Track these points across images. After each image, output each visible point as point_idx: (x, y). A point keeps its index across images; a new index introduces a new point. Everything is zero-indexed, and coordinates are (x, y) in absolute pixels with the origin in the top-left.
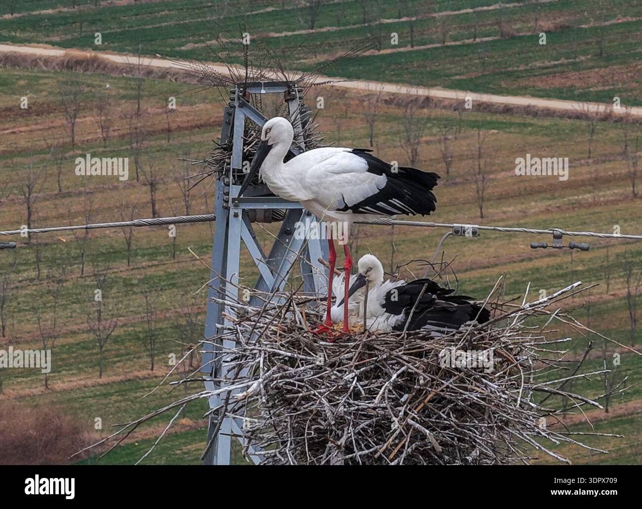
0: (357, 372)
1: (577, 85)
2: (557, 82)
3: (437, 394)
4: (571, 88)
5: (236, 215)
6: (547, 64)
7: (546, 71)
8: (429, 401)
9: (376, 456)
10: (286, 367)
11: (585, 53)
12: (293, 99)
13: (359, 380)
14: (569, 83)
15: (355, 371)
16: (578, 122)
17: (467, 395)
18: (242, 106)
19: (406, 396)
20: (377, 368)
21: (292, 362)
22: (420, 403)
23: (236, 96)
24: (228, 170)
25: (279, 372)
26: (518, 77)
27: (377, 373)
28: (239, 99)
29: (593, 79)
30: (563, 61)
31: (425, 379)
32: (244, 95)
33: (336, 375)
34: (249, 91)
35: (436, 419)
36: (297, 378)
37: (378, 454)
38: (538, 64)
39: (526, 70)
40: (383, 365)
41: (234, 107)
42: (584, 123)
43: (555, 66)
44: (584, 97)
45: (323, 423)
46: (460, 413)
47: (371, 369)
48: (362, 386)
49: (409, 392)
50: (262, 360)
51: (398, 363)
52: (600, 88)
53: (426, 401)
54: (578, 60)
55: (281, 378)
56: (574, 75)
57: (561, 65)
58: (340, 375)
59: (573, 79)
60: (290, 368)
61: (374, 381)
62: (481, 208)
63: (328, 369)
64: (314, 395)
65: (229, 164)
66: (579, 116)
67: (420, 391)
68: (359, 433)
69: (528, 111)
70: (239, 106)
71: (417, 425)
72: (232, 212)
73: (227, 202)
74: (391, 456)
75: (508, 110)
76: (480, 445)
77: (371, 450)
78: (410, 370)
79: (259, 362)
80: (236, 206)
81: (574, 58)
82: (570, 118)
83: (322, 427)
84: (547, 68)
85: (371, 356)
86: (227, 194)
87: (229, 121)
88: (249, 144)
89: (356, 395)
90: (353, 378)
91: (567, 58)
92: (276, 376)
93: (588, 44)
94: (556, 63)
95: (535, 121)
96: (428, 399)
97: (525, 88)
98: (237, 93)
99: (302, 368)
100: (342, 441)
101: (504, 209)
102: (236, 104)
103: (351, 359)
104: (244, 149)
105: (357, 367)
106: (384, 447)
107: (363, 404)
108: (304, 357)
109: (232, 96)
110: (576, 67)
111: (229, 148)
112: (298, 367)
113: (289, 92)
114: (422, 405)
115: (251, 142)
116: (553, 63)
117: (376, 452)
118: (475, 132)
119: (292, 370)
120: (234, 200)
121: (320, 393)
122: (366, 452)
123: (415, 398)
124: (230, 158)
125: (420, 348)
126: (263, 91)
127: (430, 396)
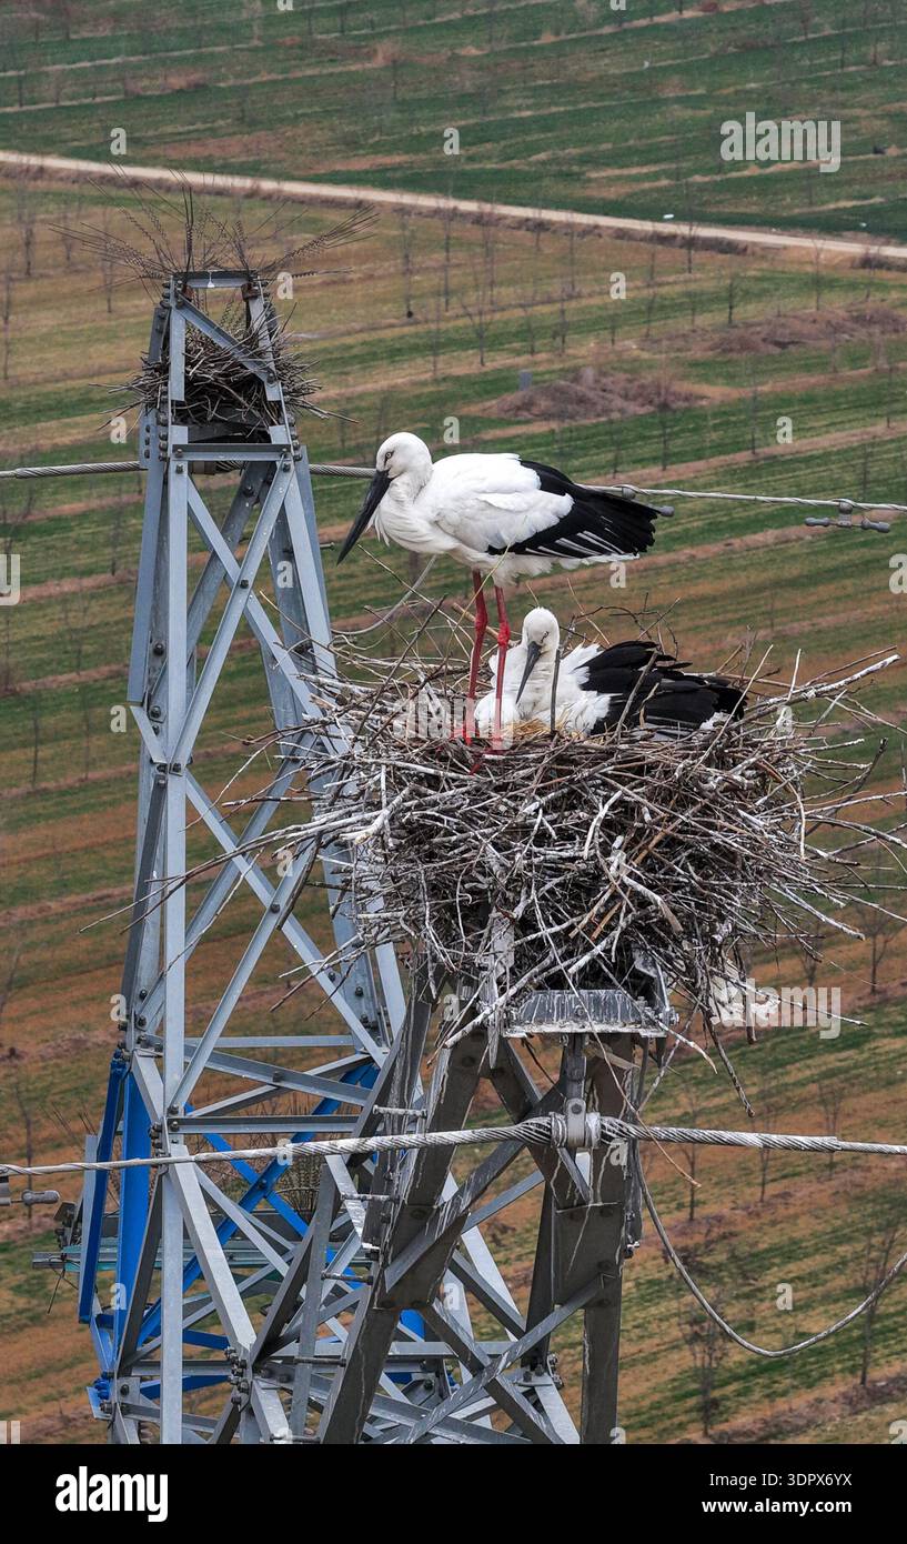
0: (543, 800)
1: (217, 155)
2: (194, 151)
3: (667, 836)
4: (209, 159)
5: (179, 471)
6: (181, 129)
7: (178, 138)
8: (657, 846)
9: (572, 935)
10: (423, 789)
11: (223, 117)
12: (255, 297)
13: (545, 813)
14: (206, 154)
15: (538, 798)
16: (219, 200)
17: (717, 837)
18: (181, 306)
19: (619, 839)
20: (572, 792)
21: (433, 782)
22: (640, 850)
23: (171, 291)
24: (164, 402)
25: (413, 799)
26: (146, 144)
27: (573, 799)
28: (176, 296)
29: (235, 148)
30: (199, 126)
31: (652, 813)
32: (184, 290)
33: (506, 804)
34: (192, 284)
35: (664, 874)
36: (441, 806)
37: (576, 931)
38: (169, 129)
39: (156, 137)
40: (583, 788)
41: (170, 308)
42: (226, 200)
43: (189, 132)
44: (225, 169)
45: (480, 878)
46: (699, 862)
47: (563, 796)
48: (552, 823)
49: (623, 831)
50: (383, 776)
51: (605, 784)
52: (243, 159)
53: (651, 846)
54: (216, 125)
55: (418, 807)
56: (212, 142)
57: (197, 131)
58: (512, 804)
59: (212, 148)
60: (430, 791)
61: (566, 813)
62: (109, 301)
63: (493, 794)
64: (475, 838)
65: (165, 393)
66: (220, 192)
67: (640, 832)
68: (543, 897)
69: (160, 185)
70: (177, 307)
71: (640, 888)
72: (173, 466)
73: (165, 450)
74: (595, 935)
75: (136, 183)
76: (732, 914)
77: (565, 925)
78: (626, 798)
79: (379, 780)
80: (179, 457)
81: (213, 122)
82: (209, 193)
83: (480, 886)
84: (180, 134)
85: (561, 773)
86: (165, 438)
87: (162, 327)
88: (193, 366)
89: (542, 838)
90: (537, 811)
91: (205, 122)
92: (408, 804)
93: (227, 105)
94: (191, 128)
95: (168, 197)
96: (654, 842)
97: (156, 157)
98: (172, 287)
99: (451, 793)
100: (518, 912)
101: (137, 302)
102: (172, 303)
103: (530, 778)
104: (187, 372)
105: (541, 792)
106: (585, 921)
107: (552, 854)
108: (453, 775)
109: (166, 291)
110: (213, 132)
111: (164, 369)
112: (444, 790)
113: (250, 287)
114: (645, 852)
115: (198, 361)
116: (186, 128)
117: (572, 927)
118: (98, 210)
119: (434, 796)
120: (176, 447)
121: (483, 835)
122: (557, 928)
123: (635, 841)
124: (166, 384)
125: (638, 760)
126: (211, 285)
127: (657, 838)
